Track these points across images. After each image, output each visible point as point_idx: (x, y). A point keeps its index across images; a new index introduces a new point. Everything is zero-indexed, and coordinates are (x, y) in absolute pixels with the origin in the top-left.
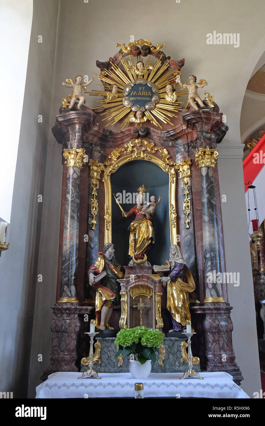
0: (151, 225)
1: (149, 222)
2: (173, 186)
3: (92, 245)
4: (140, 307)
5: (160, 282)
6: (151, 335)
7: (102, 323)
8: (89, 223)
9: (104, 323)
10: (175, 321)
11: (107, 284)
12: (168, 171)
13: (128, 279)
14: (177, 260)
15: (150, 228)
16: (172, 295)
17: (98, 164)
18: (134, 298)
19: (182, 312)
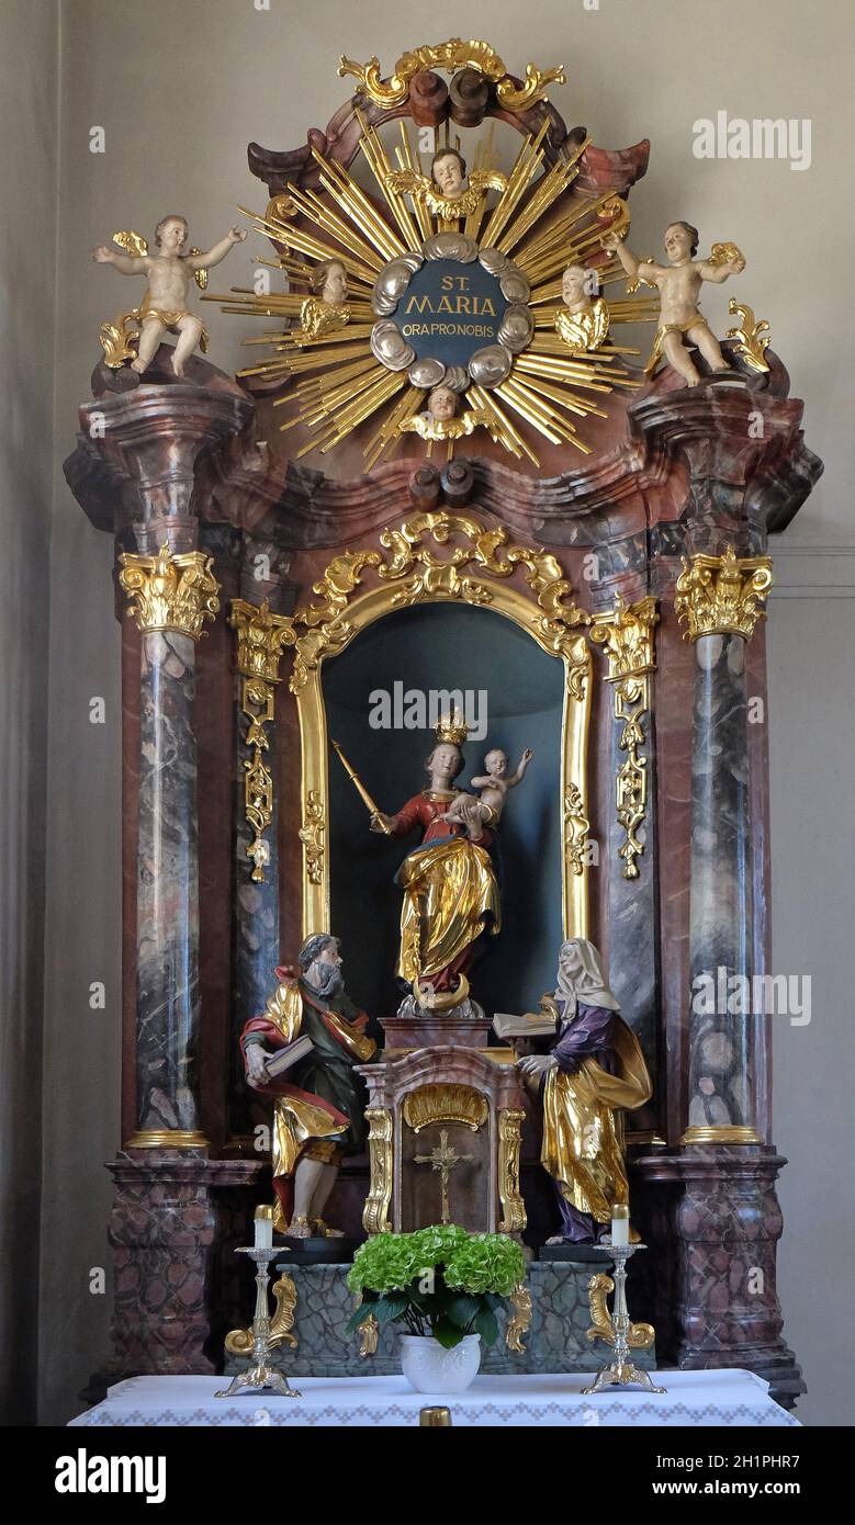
0: (486, 866)
1: (480, 855)
2: (581, 710)
3: (254, 942)
4: (440, 1161)
5: (518, 1073)
6: (479, 1254)
7: (300, 1216)
8: (240, 857)
9: (305, 1215)
10: (573, 1208)
11: (316, 1083)
12: (561, 651)
13: (394, 1065)
14: (586, 994)
15: (484, 877)
16: (563, 1118)
17: (270, 619)
18: (417, 1131)
19: (596, 1176)
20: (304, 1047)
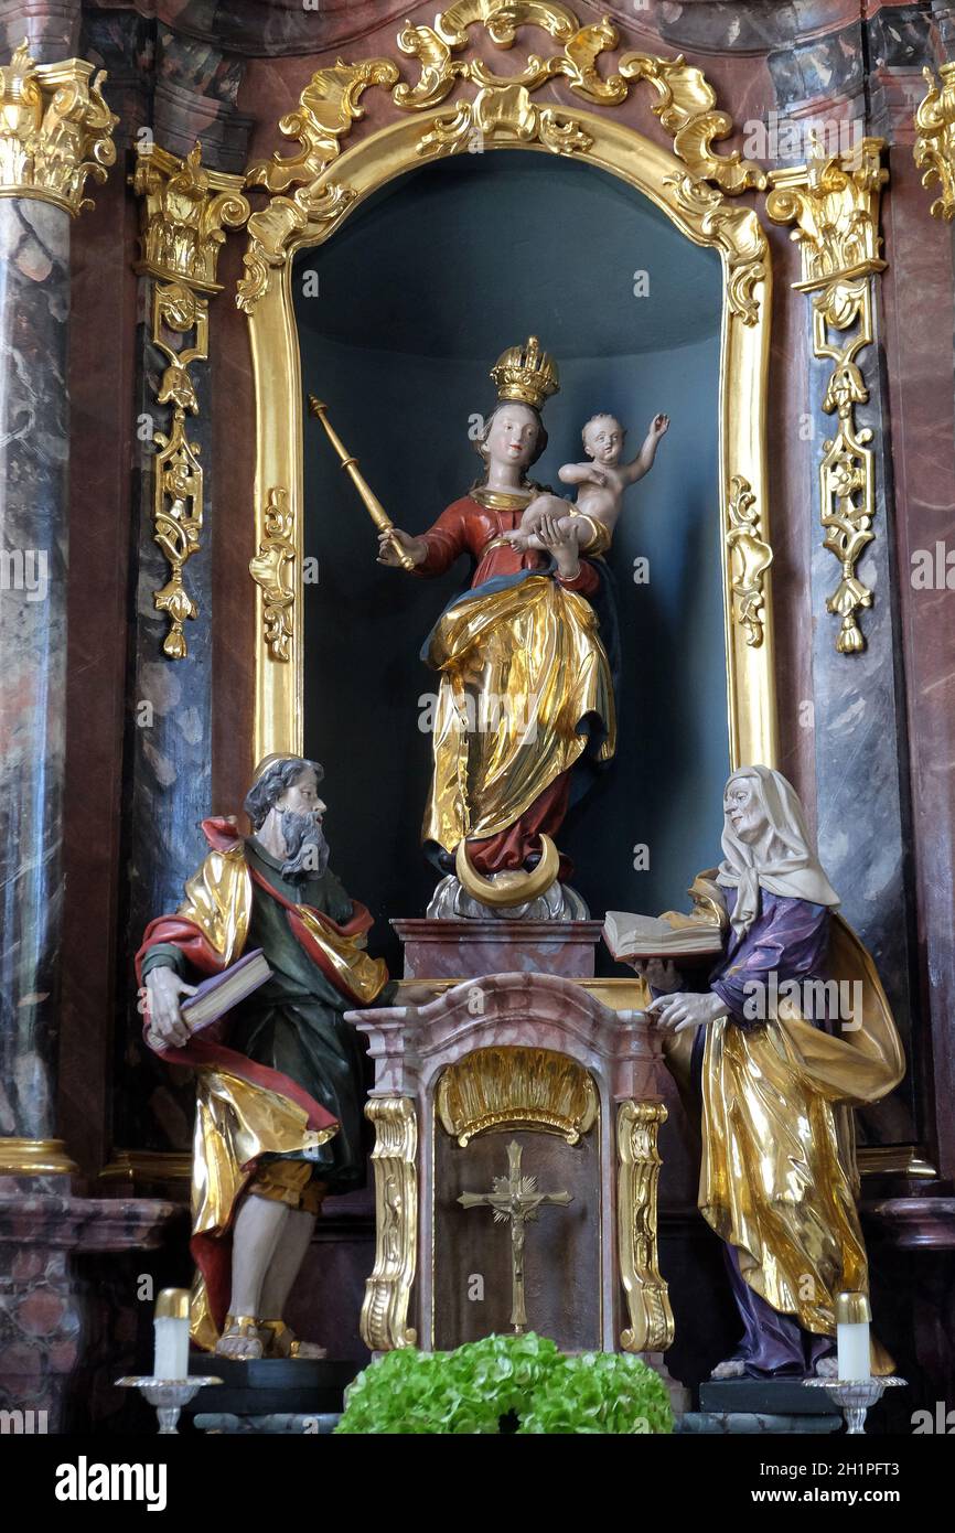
0: (588, 629)
1: (577, 609)
2: (751, 344)
3: (166, 771)
4: (507, 1203)
5: (652, 1027)
6: (584, 1394)
7: (242, 1315)
8: (144, 609)
9: (251, 1311)
10: (762, 1302)
11: (275, 1042)
12: (715, 236)
13: (421, 1010)
14: (774, 874)
15: (585, 650)
16: (739, 1118)
17: (203, 178)
18: (463, 1143)
19: (804, 1237)
20: (255, 973)
